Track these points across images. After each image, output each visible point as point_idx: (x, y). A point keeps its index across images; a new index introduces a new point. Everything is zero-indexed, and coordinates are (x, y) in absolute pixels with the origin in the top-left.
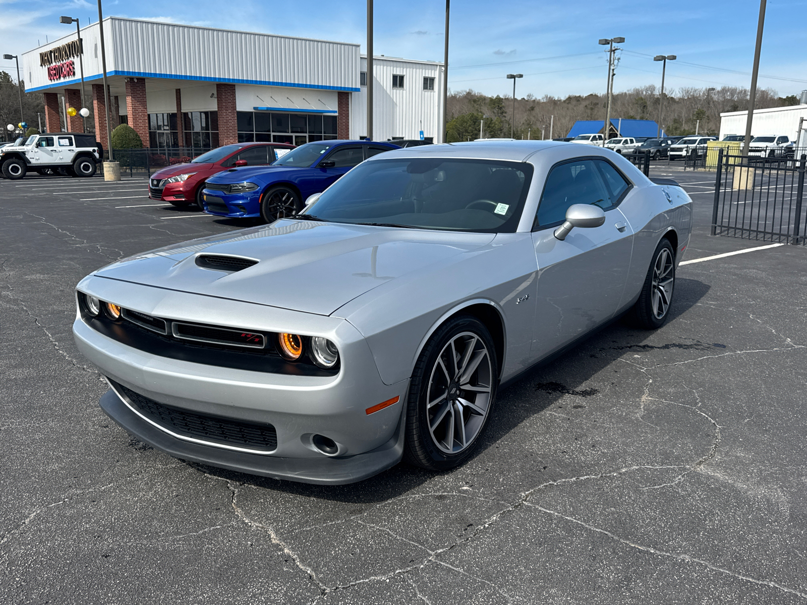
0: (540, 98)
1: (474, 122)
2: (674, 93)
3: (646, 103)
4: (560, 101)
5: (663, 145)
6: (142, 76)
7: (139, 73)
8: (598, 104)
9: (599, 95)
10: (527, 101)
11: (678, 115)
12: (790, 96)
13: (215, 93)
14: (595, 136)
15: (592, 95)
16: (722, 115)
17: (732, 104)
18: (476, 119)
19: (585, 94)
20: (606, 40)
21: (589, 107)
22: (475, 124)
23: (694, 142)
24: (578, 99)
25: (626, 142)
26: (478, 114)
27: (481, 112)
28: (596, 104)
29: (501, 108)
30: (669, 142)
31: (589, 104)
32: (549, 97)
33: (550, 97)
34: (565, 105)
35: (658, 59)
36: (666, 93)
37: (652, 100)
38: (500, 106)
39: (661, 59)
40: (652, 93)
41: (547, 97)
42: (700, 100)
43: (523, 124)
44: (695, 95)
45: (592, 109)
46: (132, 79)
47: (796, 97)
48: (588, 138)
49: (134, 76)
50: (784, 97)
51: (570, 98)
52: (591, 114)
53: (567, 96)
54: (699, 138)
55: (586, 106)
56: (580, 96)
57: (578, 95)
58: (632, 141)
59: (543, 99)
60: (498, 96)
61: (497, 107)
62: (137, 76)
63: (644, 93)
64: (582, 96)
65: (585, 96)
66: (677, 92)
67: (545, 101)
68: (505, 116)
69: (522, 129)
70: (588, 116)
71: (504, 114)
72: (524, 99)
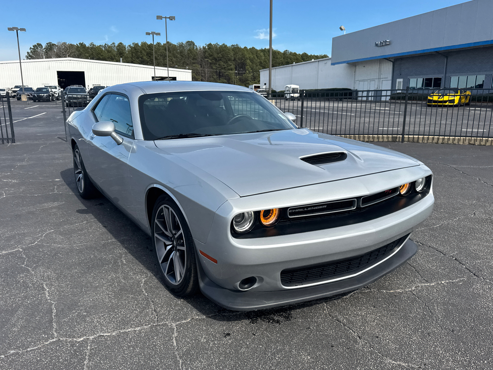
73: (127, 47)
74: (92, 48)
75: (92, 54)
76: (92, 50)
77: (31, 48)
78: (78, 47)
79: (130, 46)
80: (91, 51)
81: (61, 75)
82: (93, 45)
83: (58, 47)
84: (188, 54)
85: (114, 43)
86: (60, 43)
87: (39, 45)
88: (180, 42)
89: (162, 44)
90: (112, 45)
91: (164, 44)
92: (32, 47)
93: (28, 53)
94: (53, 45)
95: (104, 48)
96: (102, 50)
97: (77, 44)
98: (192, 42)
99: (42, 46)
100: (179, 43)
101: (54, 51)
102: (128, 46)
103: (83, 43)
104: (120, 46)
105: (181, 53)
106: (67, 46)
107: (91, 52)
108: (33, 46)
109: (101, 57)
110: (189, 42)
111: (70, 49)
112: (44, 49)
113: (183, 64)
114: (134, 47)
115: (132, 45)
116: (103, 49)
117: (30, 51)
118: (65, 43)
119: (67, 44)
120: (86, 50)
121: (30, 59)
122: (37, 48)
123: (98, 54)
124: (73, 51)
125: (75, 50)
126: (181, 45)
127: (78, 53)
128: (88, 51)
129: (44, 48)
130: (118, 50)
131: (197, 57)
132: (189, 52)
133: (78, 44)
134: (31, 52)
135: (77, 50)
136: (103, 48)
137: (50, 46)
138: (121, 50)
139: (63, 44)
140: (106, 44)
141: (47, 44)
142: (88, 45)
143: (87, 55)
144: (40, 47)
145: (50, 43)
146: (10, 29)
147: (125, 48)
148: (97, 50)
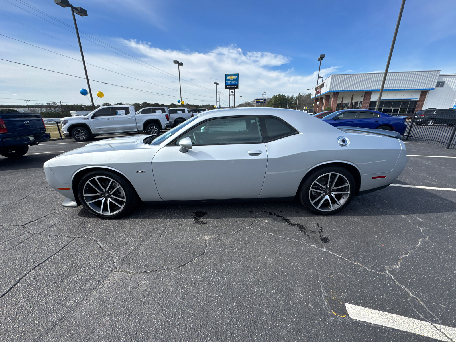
6: (338, 92)
7: (337, 91)
13: (364, 95)
46: (334, 93)
49: (335, 92)
62: (336, 92)
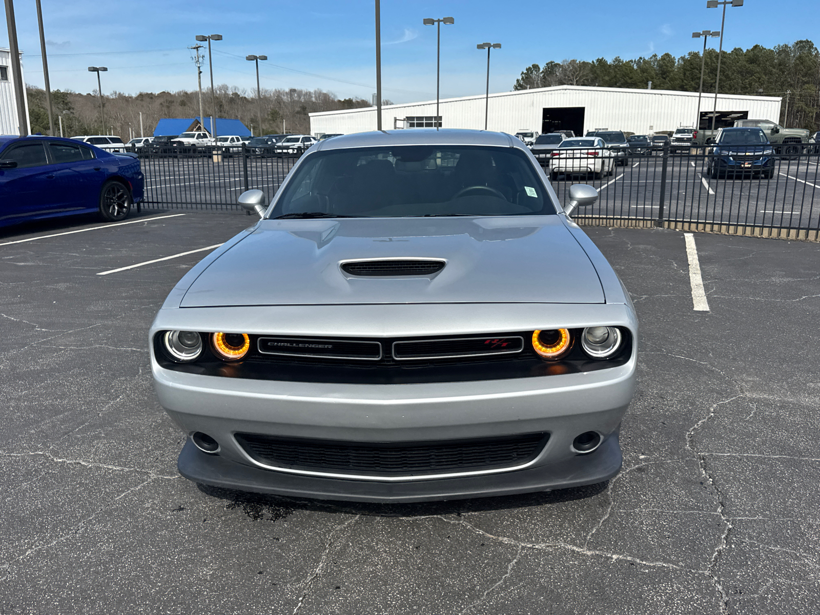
0: (109, 95)
1: (35, 118)
2: (247, 93)
3: (222, 102)
4: (131, 97)
5: (269, 143)
8: (173, 102)
9: (171, 93)
10: (93, 97)
11: (254, 115)
12: (347, 99)
14: (199, 134)
15: (164, 92)
16: (310, 114)
17: (301, 105)
18: (37, 115)
19: (157, 92)
20: (203, 37)
21: (165, 104)
22: (37, 121)
23: (297, 140)
24: (151, 96)
25: (232, 140)
26: (39, 110)
27: (42, 108)
28: (172, 102)
29: (67, 104)
30: (274, 140)
31: (164, 102)
32: (118, 93)
33: (120, 94)
34: (138, 102)
35: (250, 58)
36: (239, 93)
37: (227, 99)
38: (66, 101)
39: (253, 58)
40: (225, 92)
41: (116, 93)
42: (272, 101)
43: (96, 121)
44: (267, 95)
45: (168, 107)
47: (352, 101)
48: (193, 136)
50: (343, 100)
51: (142, 96)
52: (169, 112)
53: (138, 93)
54: (301, 137)
55: (161, 104)
56: (152, 93)
57: (150, 92)
58: (238, 140)
59: (111, 95)
60: (58, 90)
61: (62, 103)
63: (218, 92)
64: (153, 93)
65: (157, 93)
66: (250, 93)
67: (114, 97)
68: (73, 113)
69: (96, 127)
70: (165, 114)
71: (71, 111)
72: (89, 94)
73: (677, 61)
74: (616, 66)
75: (615, 76)
76: (616, 70)
77: (523, 73)
78: (593, 65)
79: (683, 58)
80: (613, 72)
81: (549, 114)
82: (619, 61)
83: (563, 68)
84: (796, 65)
85: (655, 56)
86: (566, 61)
87: (536, 67)
88: (781, 45)
89: (745, 51)
90: (651, 58)
91: (748, 50)
92: (525, 71)
93: (518, 81)
94: (557, 65)
95: (637, 64)
96: (633, 68)
97: (593, 62)
98: (807, 41)
99: (539, 68)
100: (779, 46)
101: (557, 75)
102: (679, 59)
103: (603, 58)
104: (665, 59)
105: (780, 65)
106: (576, 66)
107: (613, 74)
108: (527, 70)
109: (629, 81)
110: (801, 42)
111: (580, 70)
112: (542, 73)
113: (782, 85)
114: (689, 60)
115: (687, 57)
116: (635, 67)
117: (520, 78)
118: (573, 61)
119: (578, 62)
120: (606, 71)
121: (518, 90)
122: (532, 73)
123: (625, 75)
124: (585, 73)
125: (588, 72)
126: (784, 50)
127: (592, 76)
128: (609, 72)
129: (541, 71)
130: (660, 66)
131: (814, 70)
132: (798, 62)
133: (595, 62)
134: (522, 79)
135: (592, 71)
136: (635, 65)
137: (552, 68)
138: (665, 67)
139: (570, 63)
140: (641, 58)
141: (547, 64)
142: (610, 61)
143: (607, 78)
144: (536, 71)
145: (552, 62)
146: (480, 47)
147: (673, 62)
148: (624, 70)
